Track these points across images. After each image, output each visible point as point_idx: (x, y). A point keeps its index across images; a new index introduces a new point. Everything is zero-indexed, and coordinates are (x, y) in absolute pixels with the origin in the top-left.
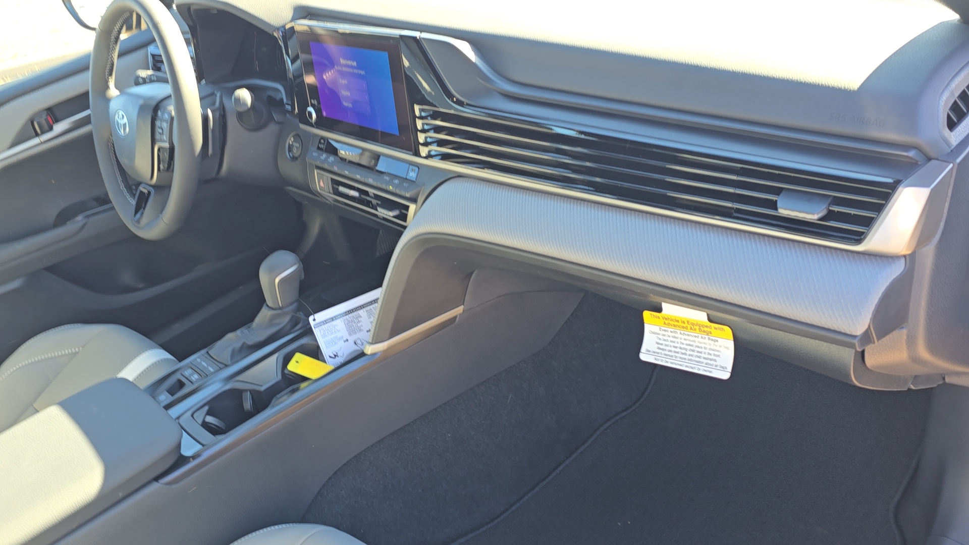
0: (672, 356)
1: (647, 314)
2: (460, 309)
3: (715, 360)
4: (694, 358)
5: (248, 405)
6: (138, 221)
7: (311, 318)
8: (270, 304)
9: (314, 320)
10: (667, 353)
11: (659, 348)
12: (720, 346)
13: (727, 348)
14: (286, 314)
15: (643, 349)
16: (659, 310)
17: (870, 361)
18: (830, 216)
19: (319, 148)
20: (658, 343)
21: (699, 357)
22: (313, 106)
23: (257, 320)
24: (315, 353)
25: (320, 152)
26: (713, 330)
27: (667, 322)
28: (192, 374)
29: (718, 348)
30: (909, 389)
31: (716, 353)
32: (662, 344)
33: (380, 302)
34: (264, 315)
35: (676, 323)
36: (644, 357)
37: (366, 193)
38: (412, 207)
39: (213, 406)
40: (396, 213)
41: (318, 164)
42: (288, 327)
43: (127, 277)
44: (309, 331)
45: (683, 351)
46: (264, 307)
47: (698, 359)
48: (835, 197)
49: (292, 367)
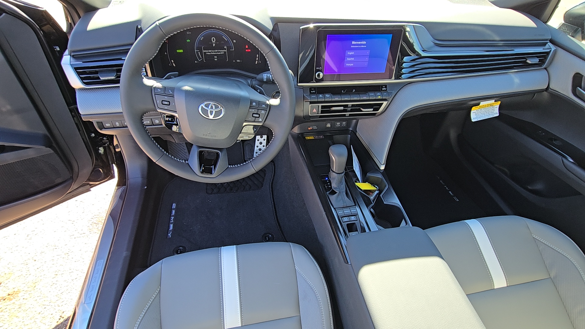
1: (473, 108)
4: (488, 114)
10: (479, 116)
11: (476, 116)
12: (495, 108)
13: (498, 107)
19: (311, 93)
26: (494, 104)
31: (494, 110)
36: (473, 120)
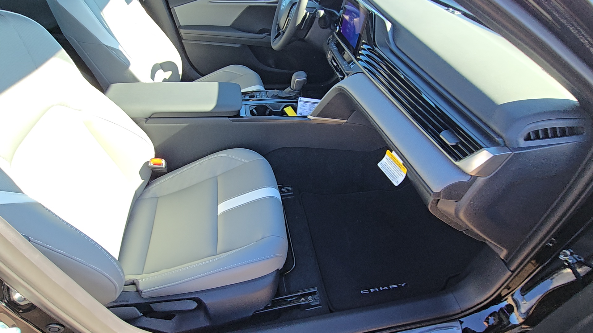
0: (386, 169)
1: (388, 151)
2: (345, 121)
3: (397, 178)
4: (392, 174)
5: (267, 112)
6: (274, 41)
7: (300, 98)
8: (291, 87)
9: (301, 99)
10: (386, 167)
12: (401, 174)
13: (403, 176)
14: (294, 93)
15: (380, 162)
16: (391, 152)
17: (440, 205)
18: (456, 147)
19: (335, 43)
20: (386, 163)
21: (394, 174)
22: (340, 27)
23: (286, 90)
24: (295, 109)
25: (334, 45)
26: (402, 167)
27: (392, 157)
28: (258, 95)
29: (400, 174)
30: (462, 232)
31: (399, 176)
32: (386, 164)
33: (319, 104)
34: (288, 89)
35: (394, 159)
36: (379, 165)
37: (339, 66)
38: (346, 77)
39: (258, 107)
40: (342, 77)
41: (332, 50)
42: (294, 97)
43: (271, 62)
44: (297, 102)
45: (391, 170)
46: (290, 87)
47: (393, 175)
48: (462, 141)
49: (285, 109)
